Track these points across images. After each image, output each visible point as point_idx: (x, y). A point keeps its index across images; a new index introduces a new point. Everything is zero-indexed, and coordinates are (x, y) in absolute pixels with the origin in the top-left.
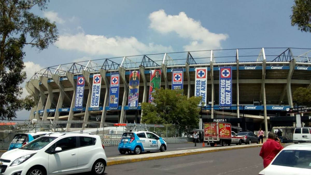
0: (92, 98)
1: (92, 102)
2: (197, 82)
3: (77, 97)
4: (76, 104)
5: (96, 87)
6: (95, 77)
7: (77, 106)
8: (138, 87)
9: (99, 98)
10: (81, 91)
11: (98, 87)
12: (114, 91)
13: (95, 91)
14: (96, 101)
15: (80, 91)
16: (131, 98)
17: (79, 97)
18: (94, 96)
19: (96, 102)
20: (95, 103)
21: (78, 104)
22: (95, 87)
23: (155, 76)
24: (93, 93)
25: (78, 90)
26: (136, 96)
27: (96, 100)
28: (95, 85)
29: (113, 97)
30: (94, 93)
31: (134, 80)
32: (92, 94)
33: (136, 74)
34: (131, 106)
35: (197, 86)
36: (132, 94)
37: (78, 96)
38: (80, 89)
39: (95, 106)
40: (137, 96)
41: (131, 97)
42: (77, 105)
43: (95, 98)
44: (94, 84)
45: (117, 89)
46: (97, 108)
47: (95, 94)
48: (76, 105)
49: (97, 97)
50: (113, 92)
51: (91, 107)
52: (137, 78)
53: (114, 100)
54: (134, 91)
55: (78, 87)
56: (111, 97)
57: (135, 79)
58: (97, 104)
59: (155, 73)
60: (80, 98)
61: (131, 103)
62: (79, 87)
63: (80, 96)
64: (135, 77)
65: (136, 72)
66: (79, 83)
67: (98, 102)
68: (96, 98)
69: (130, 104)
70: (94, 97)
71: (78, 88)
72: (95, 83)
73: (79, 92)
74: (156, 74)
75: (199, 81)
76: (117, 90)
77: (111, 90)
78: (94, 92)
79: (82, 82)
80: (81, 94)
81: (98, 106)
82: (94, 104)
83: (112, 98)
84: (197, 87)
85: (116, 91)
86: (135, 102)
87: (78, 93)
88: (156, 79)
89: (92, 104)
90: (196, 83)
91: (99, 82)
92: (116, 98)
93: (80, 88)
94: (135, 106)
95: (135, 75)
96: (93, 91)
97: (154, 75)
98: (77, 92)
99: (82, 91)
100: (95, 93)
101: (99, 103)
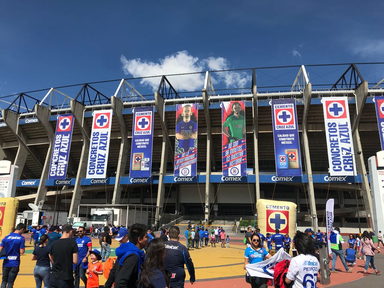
0: (89, 159)
1: (90, 166)
2: (329, 126)
3: (54, 156)
4: (51, 171)
5: (99, 136)
6: (97, 115)
7: (54, 175)
8: (195, 136)
9: (106, 159)
10: (62, 145)
11: (104, 136)
12: (141, 144)
13: (97, 143)
14: (98, 165)
15: (60, 144)
16: (180, 157)
17: (58, 157)
18: (94, 153)
19: (98, 168)
20: (96, 170)
21: (56, 171)
22: (96, 136)
23: (233, 113)
24: (92, 148)
25: (56, 143)
26: (191, 153)
27: (98, 162)
28: (98, 133)
29: (140, 158)
30: (94, 148)
31: (187, 121)
32: (90, 150)
33: (190, 109)
34: (181, 175)
35: (331, 134)
36: (182, 151)
37: (58, 155)
38: (61, 141)
39: (96, 176)
40: (193, 155)
41: (181, 155)
42: (53, 173)
43: (97, 159)
44: (94, 130)
45: (148, 140)
46: (101, 179)
47: (96, 151)
48: (51, 173)
49: (100, 157)
50: (138, 147)
51: (88, 177)
52: (193, 117)
53: (141, 162)
54: (186, 144)
55: (57, 136)
56: (136, 157)
57: (189, 119)
58: (102, 170)
59: (231, 107)
60: (61, 159)
61: (181, 170)
62: (60, 135)
63: (61, 154)
64: (187, 114)
65: (190, 106)
66: (61, 127)
67: (103, 168)
68: (99, 159)
69: (178, 171)
70: (93, 156)
71: (57, 138)
72: (98, 128)
73: (59, 146)
74: (234, 111)
75: (333, 123)
76: (148, 143)
77: (135, 143)
78: (95, 146)
79: (67, 127)
80: (64, 150)
81: (104, 176)
82: (94, 171)
83: (138, 159)
84: (330, 136)
85: (146, 145)
86: (190, 167)
87: (57, 148)
88: (235, 118)
89: (90, 171)
90: (327, 128)
91: (107, 126)
92: (145, 159)
93: (61, 139)
94: (190, 175)
95: (187, 111)
96: (93, 143)
97: (228, 111)
98: (56, 146)
99: (66, 144)
100: (96, 148)
101: (105, 170)
